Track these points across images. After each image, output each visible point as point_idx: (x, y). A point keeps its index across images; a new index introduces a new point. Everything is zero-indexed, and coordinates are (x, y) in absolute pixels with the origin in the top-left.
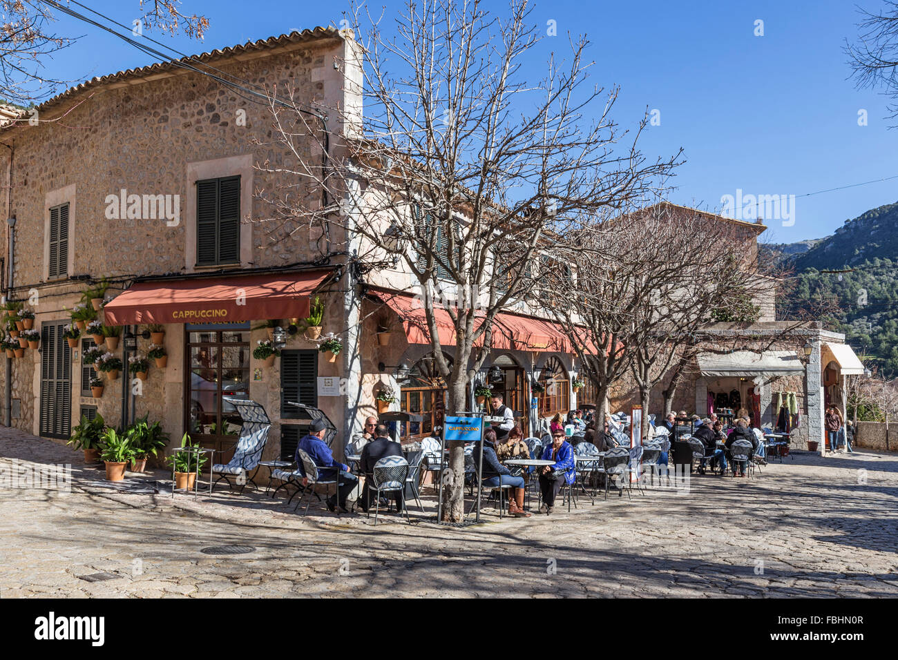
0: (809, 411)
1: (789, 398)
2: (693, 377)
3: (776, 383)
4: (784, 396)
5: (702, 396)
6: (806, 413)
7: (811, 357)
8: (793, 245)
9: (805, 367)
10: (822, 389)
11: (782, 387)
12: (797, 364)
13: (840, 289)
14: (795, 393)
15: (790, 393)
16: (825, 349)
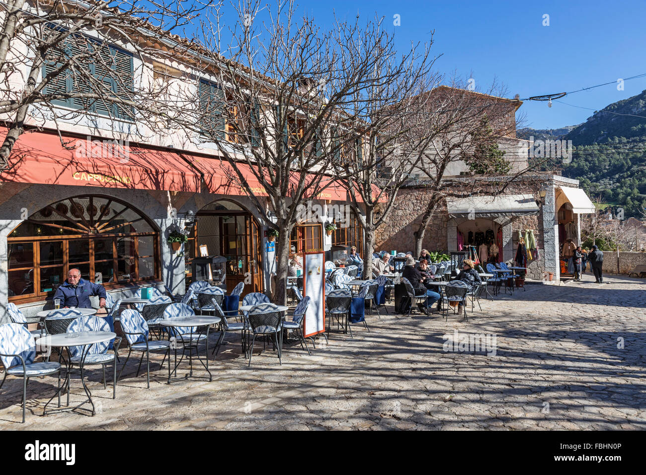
0: (546, 246)
1: (527, 236)
2: (444, 219)
3: (516, 223)
4: (524, 234)
5: (452, 235)
6: (542, 247)
7: (546, 199)
8: (558, 130)
9: (541, 208)
10: (556, 227)
11: (521, 225)
12: (533, 205)
13: (590, 159)
14: (532, 230)
15: (528, 230)
16: (559, 192)
